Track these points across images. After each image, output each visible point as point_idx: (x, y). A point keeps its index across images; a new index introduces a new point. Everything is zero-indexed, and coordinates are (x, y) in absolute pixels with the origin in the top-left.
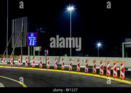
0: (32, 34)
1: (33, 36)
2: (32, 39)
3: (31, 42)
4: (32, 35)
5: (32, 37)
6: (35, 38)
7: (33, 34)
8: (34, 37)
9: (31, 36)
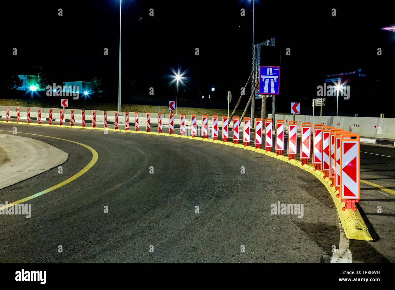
0: (268, 69)
1: (271, 73)
2: (270, 79)
3: (266, 86)
4: (270, 71)
5: (270, 75)
6: (276, 77)
7: (271, 69)
8: (273, 75)
9: (268, 73)
